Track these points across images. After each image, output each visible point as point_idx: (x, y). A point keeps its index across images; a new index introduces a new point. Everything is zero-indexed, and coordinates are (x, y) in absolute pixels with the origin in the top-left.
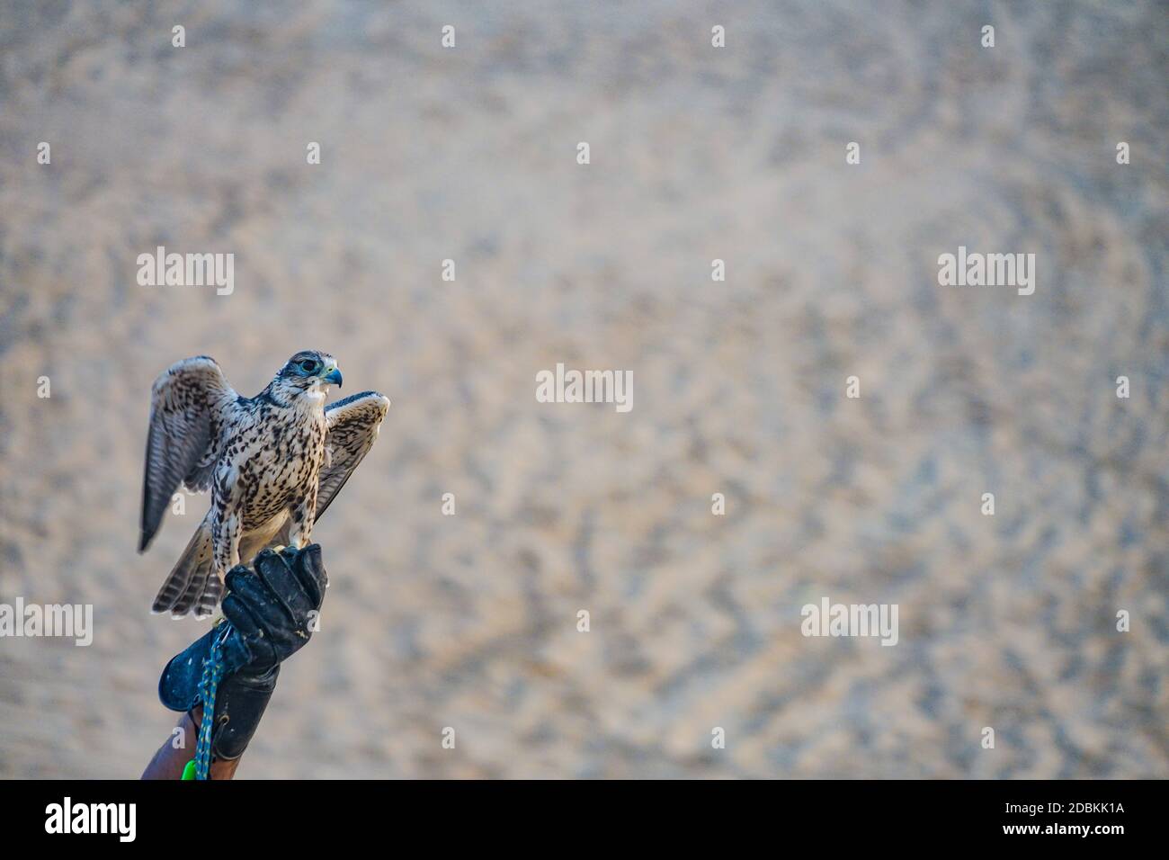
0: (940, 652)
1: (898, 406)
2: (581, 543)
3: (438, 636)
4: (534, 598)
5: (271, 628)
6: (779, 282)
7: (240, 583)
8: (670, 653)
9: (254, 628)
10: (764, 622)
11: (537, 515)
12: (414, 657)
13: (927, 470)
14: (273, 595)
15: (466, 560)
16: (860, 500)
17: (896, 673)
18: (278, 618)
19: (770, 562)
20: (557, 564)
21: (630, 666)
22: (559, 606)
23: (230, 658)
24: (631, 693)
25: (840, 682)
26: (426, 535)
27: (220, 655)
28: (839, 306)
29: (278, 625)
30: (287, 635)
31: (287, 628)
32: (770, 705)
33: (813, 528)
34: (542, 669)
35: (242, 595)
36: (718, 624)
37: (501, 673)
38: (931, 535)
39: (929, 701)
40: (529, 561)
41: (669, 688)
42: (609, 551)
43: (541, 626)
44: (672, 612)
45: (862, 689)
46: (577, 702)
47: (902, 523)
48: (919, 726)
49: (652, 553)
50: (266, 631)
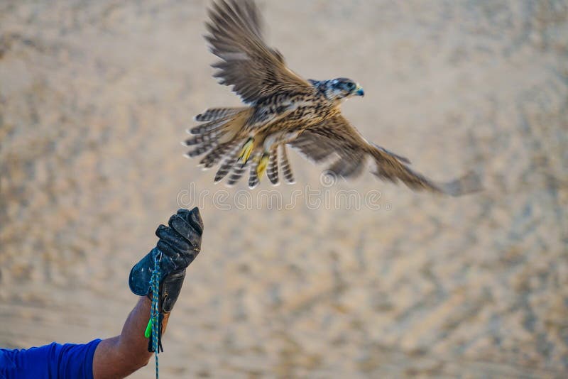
0: (533, 299)
1: (512, 180)
2: (359, 247)
3: (290, 293)
4: (336, 274)
5: (182, 251)
6: (455, 120)
7: (163, 234)
8: (403, 300)
9: (175, 253)
10: (448, 285)
11: (338, 233)
12: (278, 303)
13: (527, 211)
14: (180, 236)
15: (303, 255)
16: (494, 225)
17: (512, 309)
18: (185, 246)
19: (452, 256)
20: (348, 257)
21: (384, 307)
22: (348, 278)
23: (165, 268)
24: (384, 320)
25: (485, 314)
26: (284, 243)
27: (159, 267)
28: (484, 131)
29: (186, 249)
30: (190, 252)
31: (190, 249)
32: (452, 325)
33: (472, 240)
34: (340, 308)
35: (166, 239)
36: (426, 286)
37: (321, 311)
38: (529, 242)
39: (529, 323)
40: (334, 256)
41: (402, 317)
42: (373, 251)
43: (340, 288)
44: (404, 281)
45: (496, 317)
46: (357, 325)
47: (514, 236)
48: (524, 336)
49: (394, 252)
50: (180, 253)
